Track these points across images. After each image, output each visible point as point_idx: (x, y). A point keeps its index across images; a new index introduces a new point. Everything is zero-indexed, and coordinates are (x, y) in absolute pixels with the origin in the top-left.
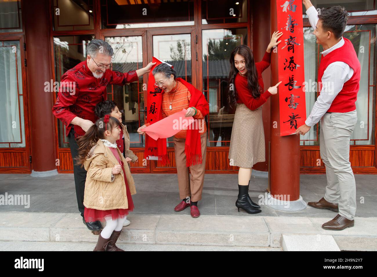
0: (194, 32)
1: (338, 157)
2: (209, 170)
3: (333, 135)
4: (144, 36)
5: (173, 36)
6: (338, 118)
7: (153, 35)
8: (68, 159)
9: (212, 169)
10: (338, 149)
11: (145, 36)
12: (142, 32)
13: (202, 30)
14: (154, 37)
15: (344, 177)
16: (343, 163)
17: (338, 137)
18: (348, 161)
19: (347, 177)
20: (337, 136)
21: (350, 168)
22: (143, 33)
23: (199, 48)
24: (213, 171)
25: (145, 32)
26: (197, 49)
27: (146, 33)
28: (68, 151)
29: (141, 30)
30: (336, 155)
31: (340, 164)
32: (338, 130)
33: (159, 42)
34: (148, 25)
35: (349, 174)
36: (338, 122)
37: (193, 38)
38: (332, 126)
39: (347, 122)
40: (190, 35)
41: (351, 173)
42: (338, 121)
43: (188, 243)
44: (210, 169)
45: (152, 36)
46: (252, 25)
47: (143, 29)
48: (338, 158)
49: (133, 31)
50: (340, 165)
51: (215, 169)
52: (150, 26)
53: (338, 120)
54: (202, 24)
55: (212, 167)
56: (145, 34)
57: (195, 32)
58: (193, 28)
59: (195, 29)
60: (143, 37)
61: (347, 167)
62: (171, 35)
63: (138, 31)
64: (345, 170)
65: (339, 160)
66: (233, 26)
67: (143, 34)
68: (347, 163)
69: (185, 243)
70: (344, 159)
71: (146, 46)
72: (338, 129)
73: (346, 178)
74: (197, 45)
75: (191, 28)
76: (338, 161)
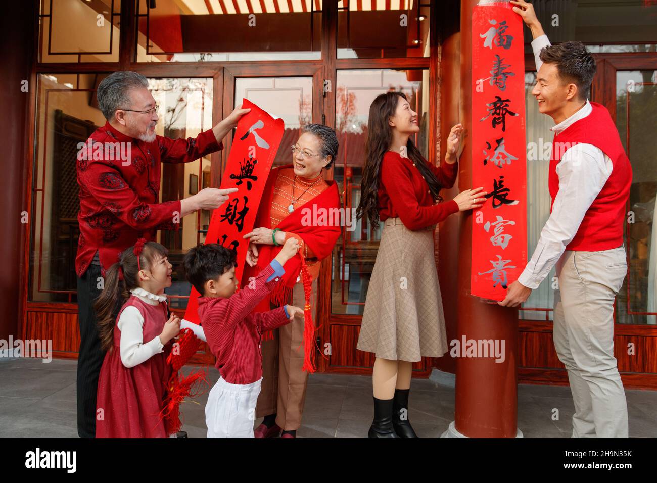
0: (320, 73)
1: (589, 344)
2: (341, 365)
3: (581, 297)
4: (218, 76)
5: (277, 80)
6: (589, 261)
7: (235, 78)
8: (44, 326)
9: (347, 365)
10: (591, 329)
11: (221, 78)
12: (215, 69)
13: (336, 69)
14: (238, 81)
15: (603, 390)
16: (600, 357)
17: (588, 302)
18: (612, 355)
19: (608, 390)
20: (588, 299)
21: (616, 371)
22: (216, 71)
23: (329, 107)
24: (348, 369)
25: (220, 70)
26: (326, 107)
27: (221, 72)
28: (46, 310)
29: (213, 65)
30: (586, 339)
31: (594, 359)
32: (588, 286)
34: (228, 57)
35: (613, 384)
36: (589, 270)
37: (318, 85)
38: (577, 279)
39: (606, 271)
40: (311, 79)
41: (616, 382)
42: (588, 267)
44: (343, 364)
45: (233, 79)
46: (438, 63)
47: (217, 65)
48: (590, 347)
49: (197, 68)
50: (594, 364)
51: (353, 365)
52: (231, 60)
53: (588, 265)
54: (338, 58)
55: (348, 361)
56: (220, 75)
57: (322, 73)
58: (318, 66)
59: (322, 68)
60: (216, 80)
61: (609, 368)
62: (273, 78)
63: (207, 67)
64: (605, 374)
65: (593, 352)
66: (401, 64)
67: (216, 74)
68: (609, 358)
70: (603, 350)
71: (220, 98)
72: (588, 283)
73: (606, 393)
74: (326, 99)
75: (315, 64)
76: (591, 354)
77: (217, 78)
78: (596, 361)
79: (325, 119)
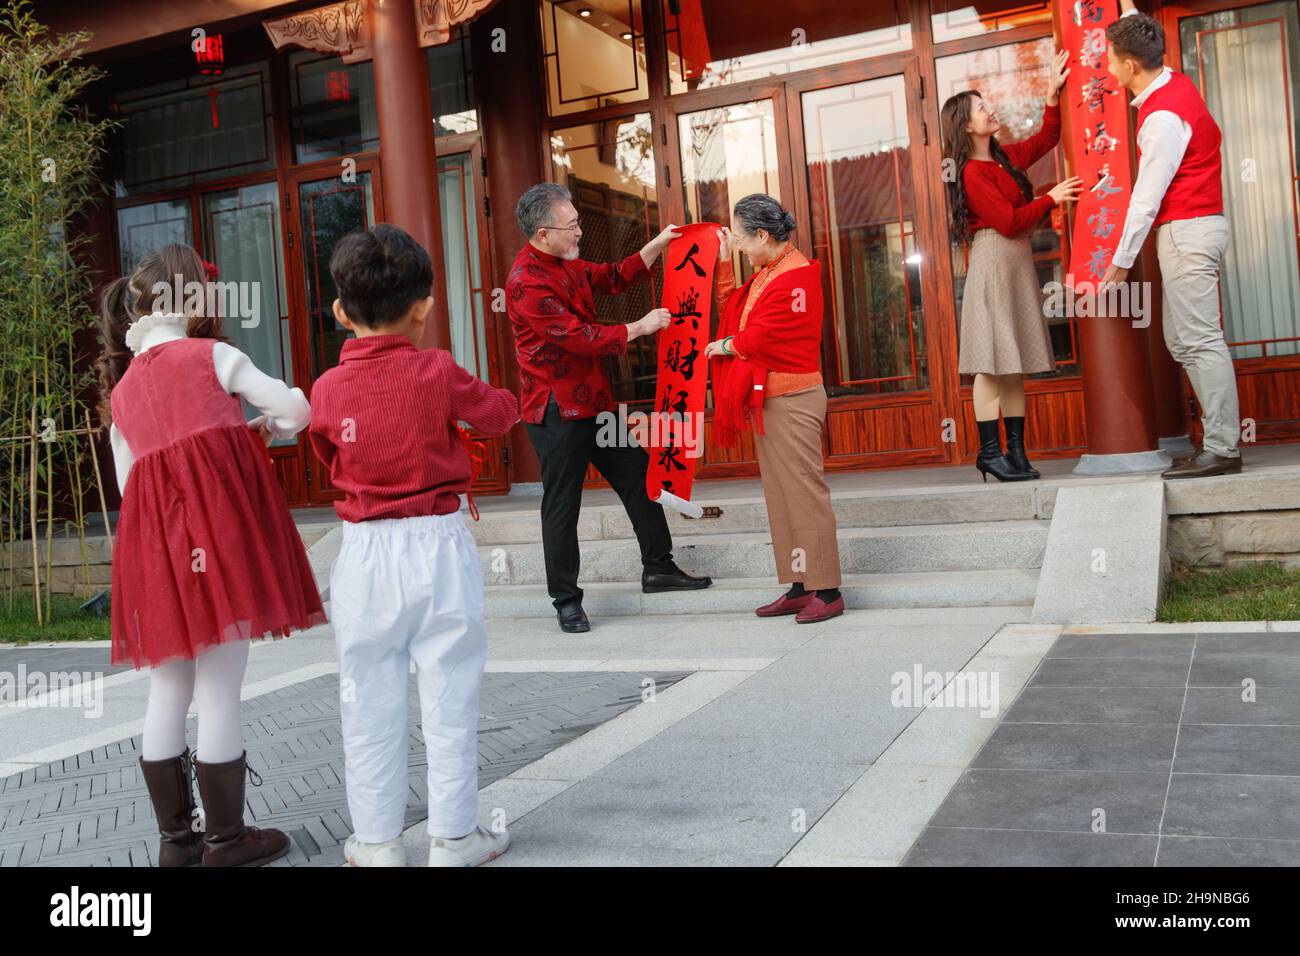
0: (913, 69)
5: (856, 86)
6: (1184, 232)
7: (801, 93)
10: (1191, 300)
11: (782, 97)
12: (774, 86)
13: (935, 58)
14: (804, 95)
16: (1203, 330)
17: (1185, 274)
22: (775, 89)
23: (929, 111)
25: (780, 85)
26: (925, 112)
27: (782, 90)
29: (770, 82)
33: (820, 107)
34: (789, 66)
36: (1184, 241)
37: (911, 84)
40: (901, 78)
41: (1220, 352)
42: (1185, 238)
43: (869, 524)
45: (798, 95)
47: (775, 80)
49: (750, 89)
52: (793, 69)
53: (1184, 236)
54: (935, 42)
56: (781, 93)
57: (915, 67)
58: (910, 59)
59: (914, 60)
60: (776, 101)
61: (1211, 339)
62: (851, 85)
63: (762, 84)
64: (1208, 346)
67: (775, 93)
68: (1213, 330)
69: (864, 523)
70: (1206, 322)
71: (783, 123)
74: (925, 101)
75: (905, 57)
76: (1194, 327)
77: (778, 96)
78: (1199, 334)
79: (925, 129)
